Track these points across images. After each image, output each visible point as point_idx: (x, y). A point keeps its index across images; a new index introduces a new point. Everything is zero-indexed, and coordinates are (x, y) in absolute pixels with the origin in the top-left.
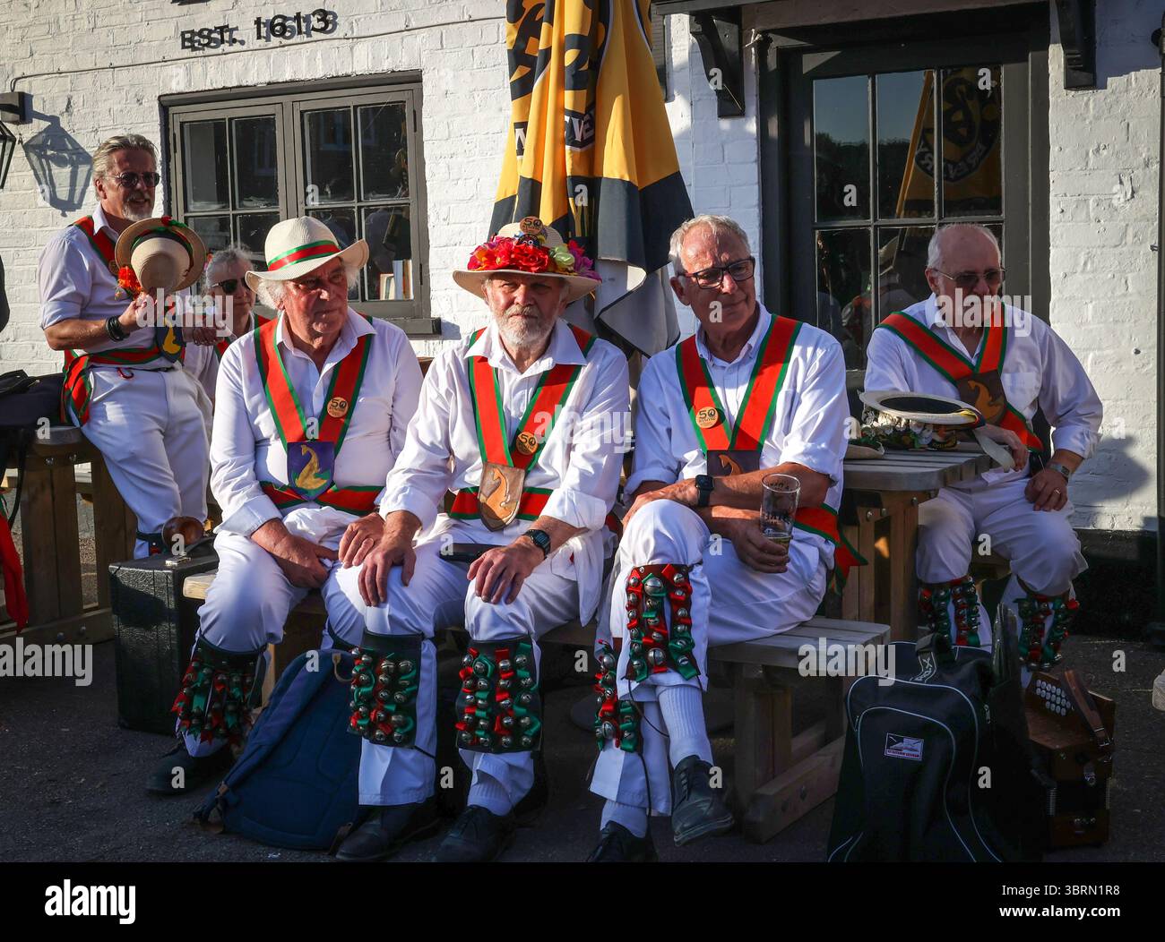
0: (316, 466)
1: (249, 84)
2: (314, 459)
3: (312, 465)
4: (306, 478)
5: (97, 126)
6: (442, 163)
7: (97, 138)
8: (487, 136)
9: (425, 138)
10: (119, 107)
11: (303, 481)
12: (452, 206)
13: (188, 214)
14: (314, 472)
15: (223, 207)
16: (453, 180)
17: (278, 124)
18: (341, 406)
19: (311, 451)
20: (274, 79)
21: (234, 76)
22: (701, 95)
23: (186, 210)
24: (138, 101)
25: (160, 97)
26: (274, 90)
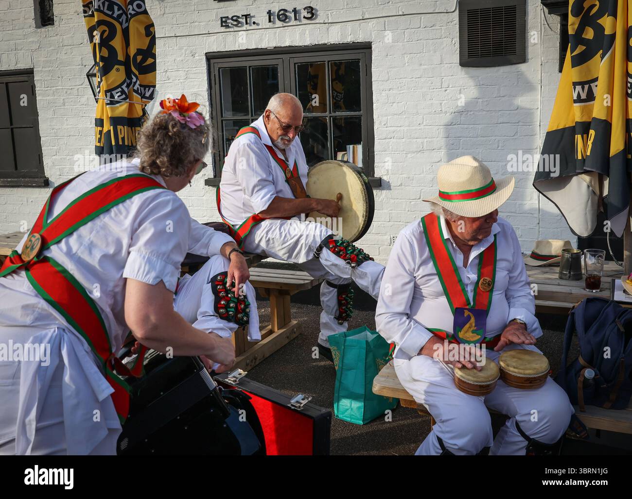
0: (474, 325)
1: (263, 47)
2: (473, 320)
3: (471, 324)
4: (466, 332)
5: (167, 69)
6: (384, 94)
7: (167, 76)
8: (411, 80)
9: (373, 79)
10: (181, 58)
11: (464, 334)
12: (389, 117)
13: (223, 119)
14: (472, 329)
15: (245, 115)
16: (390, 103)
17: (280, 70)
18: (489, 284)
19: (471, 315)
20: (279, 45)
21: (253, 43)
22: (548, 59)
23: (222, 116)
24: (192, 55)
25: (206, 53)
26: (278, 51)
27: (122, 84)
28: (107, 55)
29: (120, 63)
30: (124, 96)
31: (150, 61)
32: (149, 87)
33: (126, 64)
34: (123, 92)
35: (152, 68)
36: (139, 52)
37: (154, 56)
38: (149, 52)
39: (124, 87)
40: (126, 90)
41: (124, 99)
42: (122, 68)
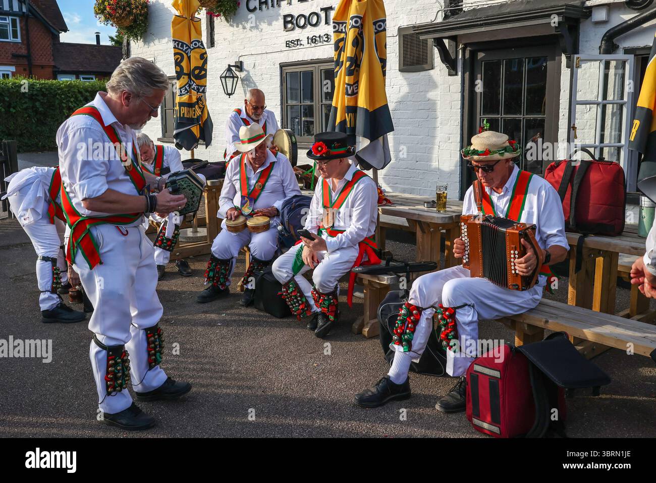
1: (305, 59)
2: (248, 202)
3: (247, 204)
5: (262, 73)
10: (268, 67)
14: (248, 206)
17: (314, 74)
19: (248, 200)
20: (313, 58)
21: (301, 57)
23: (287, 103)
24: (274, 65)
25: (280, 63)
26: (313, 62)
27: (186, 85)
28: (179, 70)
29: (186, 74)
30: (186, 91)
31: (203, 72)
32: (202, 86)
33: (189, 75)
34: (186, 89)
35: (205, 76)
36: (196, 68)
37: (206, 70)
38: (203, 68)
39: (186, 87)
40: (188, 88)
41: (187, 93)
42: (186, 77)
